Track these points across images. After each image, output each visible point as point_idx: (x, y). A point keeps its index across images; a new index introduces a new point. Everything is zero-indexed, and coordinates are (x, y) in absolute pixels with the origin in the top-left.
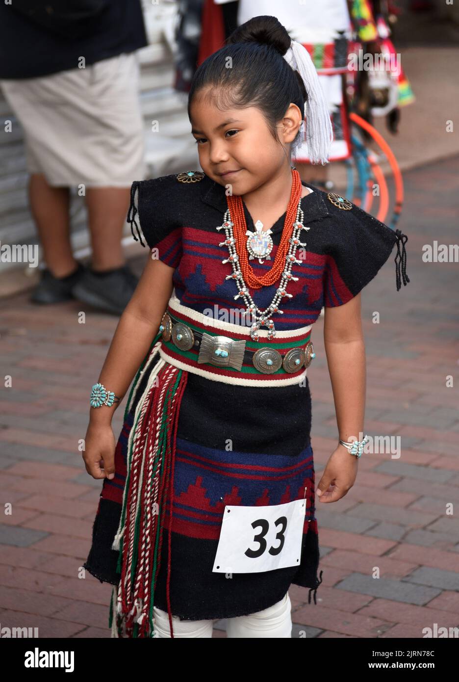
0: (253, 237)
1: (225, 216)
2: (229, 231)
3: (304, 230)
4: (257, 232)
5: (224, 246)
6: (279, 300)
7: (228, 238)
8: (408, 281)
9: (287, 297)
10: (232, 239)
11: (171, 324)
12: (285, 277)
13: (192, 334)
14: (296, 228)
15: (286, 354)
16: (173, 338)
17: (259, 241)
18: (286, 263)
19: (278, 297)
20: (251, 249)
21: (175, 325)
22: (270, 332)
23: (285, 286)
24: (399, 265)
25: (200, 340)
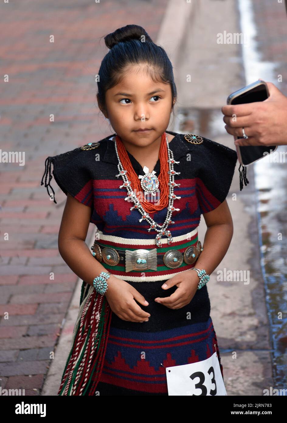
0: (144, 179)
1: (119, 167)
2: (125, 177)
3: (176, 164)
4: (146, 175)
5: (123, 187)
6: (171, 214)
7: (125, 182)
8: (248, 182)
9: (176, 211)
10: (127, 182)
11: (100, 250)
12: (171, 198)
13: (117, 253)
14: (170, 163)
15: (184, 252)
16: (103, 259)
17: (149, 181)
18: (169, 188)
19: (170, 213)
20: (145, 187)
21: (103, 250)
22: (169, 239)
23: (172, 204)
24: (242, 173)
25: (124, 256)
